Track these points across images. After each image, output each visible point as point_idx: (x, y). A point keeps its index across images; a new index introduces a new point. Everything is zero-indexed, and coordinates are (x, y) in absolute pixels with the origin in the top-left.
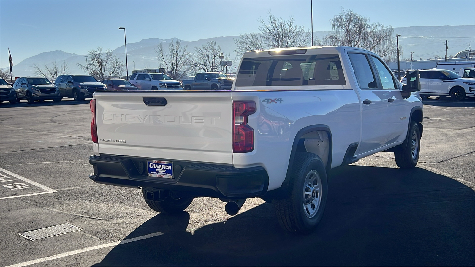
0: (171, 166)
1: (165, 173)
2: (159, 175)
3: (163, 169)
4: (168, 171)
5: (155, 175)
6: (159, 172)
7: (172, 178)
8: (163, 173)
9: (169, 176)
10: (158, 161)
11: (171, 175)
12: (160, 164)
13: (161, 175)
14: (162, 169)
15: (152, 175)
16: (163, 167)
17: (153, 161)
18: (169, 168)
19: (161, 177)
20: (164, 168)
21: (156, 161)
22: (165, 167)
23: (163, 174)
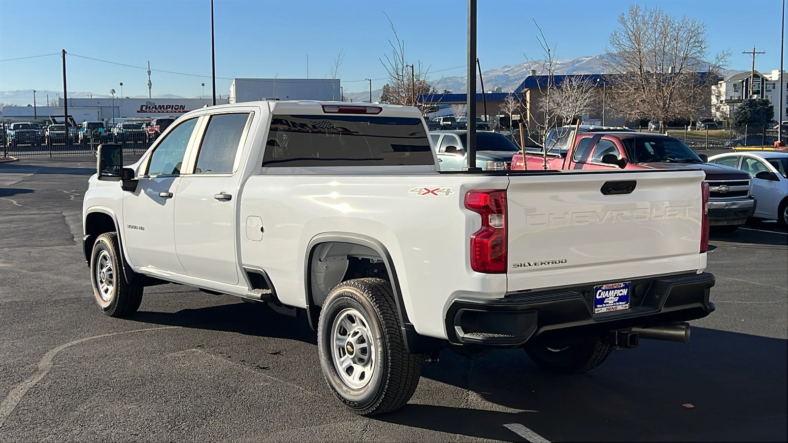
0: (627, 289)
1: (618, 301)
2: (609, 307)
3: (615, 297)
4: (622, 299)
5: (604, 310)
6: (608, 303)
7: (628, 308)
8: (614, 302)
9: (624, 306)
10: (611, 285)
11: (626, 303)
12: (612, 290)
13: (613, 307)
14: (613, 298)
15: (600, 310)
16: (615, 293)
17: (604, 286)
18: (625, 292)
19: (613, 310)
20: (616, 295)
21: (608, 285)
22: (618, 292)
23: (614, 305)
